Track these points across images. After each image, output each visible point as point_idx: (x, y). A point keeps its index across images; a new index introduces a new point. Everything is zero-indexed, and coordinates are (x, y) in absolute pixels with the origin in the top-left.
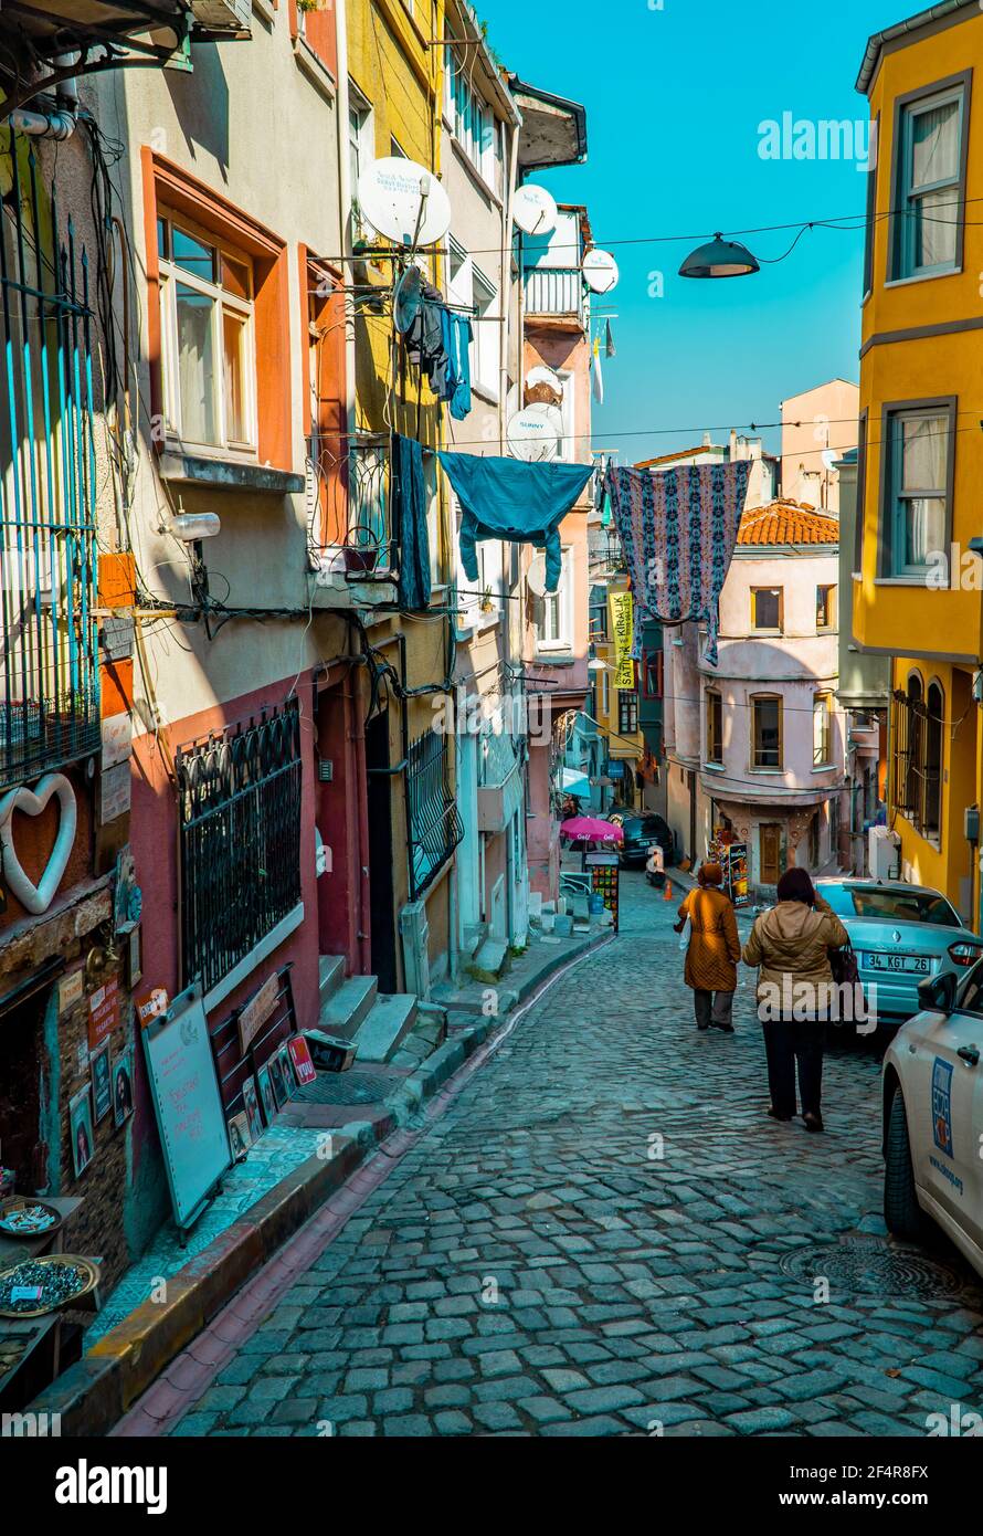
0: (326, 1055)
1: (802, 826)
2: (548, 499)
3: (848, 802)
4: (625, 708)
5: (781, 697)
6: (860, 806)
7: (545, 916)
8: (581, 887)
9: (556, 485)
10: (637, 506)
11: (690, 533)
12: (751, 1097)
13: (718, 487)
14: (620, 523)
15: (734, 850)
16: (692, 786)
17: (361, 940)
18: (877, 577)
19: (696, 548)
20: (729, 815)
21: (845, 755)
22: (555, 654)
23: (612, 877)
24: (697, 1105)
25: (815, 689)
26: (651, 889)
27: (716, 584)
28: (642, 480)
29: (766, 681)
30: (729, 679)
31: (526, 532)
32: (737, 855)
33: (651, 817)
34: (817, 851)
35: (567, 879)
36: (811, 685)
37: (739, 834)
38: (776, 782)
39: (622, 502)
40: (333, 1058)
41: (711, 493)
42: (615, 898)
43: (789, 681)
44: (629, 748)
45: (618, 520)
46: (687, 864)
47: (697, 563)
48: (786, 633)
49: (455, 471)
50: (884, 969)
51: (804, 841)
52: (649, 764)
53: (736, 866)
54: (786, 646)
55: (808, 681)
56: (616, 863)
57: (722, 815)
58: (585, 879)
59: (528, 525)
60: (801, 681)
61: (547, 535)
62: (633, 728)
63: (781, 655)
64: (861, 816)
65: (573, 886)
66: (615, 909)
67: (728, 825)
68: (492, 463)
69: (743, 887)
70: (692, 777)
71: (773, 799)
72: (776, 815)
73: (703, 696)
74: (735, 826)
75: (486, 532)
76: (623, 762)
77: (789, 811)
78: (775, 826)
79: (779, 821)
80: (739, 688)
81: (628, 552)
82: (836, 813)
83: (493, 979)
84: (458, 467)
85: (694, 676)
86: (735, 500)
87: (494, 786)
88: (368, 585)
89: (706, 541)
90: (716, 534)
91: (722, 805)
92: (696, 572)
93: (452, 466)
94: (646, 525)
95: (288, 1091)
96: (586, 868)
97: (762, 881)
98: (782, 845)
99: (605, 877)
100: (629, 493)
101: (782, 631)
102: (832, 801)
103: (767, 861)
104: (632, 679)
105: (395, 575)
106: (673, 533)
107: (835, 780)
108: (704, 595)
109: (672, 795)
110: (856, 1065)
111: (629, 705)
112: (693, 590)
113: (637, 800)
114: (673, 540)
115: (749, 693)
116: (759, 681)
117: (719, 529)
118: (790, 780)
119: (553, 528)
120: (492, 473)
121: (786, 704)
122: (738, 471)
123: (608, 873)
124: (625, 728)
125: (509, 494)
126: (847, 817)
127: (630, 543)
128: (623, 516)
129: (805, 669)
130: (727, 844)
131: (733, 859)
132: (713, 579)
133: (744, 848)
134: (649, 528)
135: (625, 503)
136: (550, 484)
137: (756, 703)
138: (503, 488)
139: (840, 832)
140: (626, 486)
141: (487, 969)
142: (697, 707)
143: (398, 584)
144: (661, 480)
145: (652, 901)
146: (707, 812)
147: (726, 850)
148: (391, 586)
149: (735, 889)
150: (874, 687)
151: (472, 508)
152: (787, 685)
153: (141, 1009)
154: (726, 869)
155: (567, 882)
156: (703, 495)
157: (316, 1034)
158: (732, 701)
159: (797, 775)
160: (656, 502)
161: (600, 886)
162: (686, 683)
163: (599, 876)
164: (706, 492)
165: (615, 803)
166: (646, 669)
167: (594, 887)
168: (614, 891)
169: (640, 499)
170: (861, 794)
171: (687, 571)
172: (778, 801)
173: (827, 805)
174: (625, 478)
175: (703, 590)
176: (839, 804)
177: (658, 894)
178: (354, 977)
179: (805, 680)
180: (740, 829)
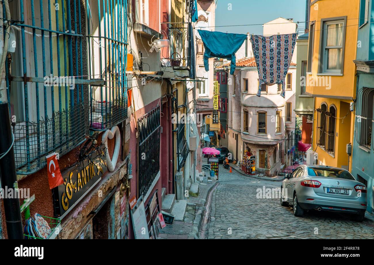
0: (168, 219)
1: (272, 151)
2: (232, 45)
3: (284, 144)
4: (214, 116)
5: (267, 112)
6: (287, 145)
7: (200, 177)
8: (207, 168)
9: (235, 40)
10: (261, 47)
11: (277, 56)
12: (304, 233)
13: (287, 41)
14: (255, 53)
15: (251, 158)
16: (237, 139)
17: (169, 183)
18: (318, 73)
19: (279, 61)
20: (250, 147)
21: (285, 130)
22: (204, 98)
23: (217, 165)
24: (289, 235)
25: (276, 110)
26: (225, 169)
27: (285, 72)
28: (263, 39)
29: (262, 107)
30: (251, 107)
31: (226, 55)
32: (252, 159)
33: (223, 148)
34: (275, 158)
35: (203, 166)
36: (275, 109)
37: (253, 153)
38: (265, 137)
39: (256, 46)
40: (170, 220)
41: (284, 43)
42: (217, 172)
43: (269, 107)
44: (216, 127)
45: (254, 52)
46: (235, 162)
47: (279, 66)
48: (268, 93)
49: (203, 36)
50: (334, 193)
51: (272, 156)
52: (222, 132)
53: (252, 163)
54: (268, 97)
55: (275, 107)
56: (218, 161)
57: (247, 147)
58: (209, 166)
59: (226, 53)
60: (273, 107)
61: (232, 56)
62: (217, 122)
63: (266, 99)
64: (287, 148)
65: (205, 168)
66: (217, 175)
67: (249, 150)
68: (215, 33)
69: (254, 169)
70: (237, 136)
71: (264, 143)
72: (264, 147)
73: (242, 111)
74: (252, 150)
75: (212, 55)
76: (214, 132)
77: (268, 146)
78: (263, 151)
79: (265, 149)
80: (254, 109)
81: (257, 62)
82: (280, 147)
83: (196, 196)
84: (204, 35)
85: (239, 105)
86: (292, 46)
87: (194, 137)
88: (180, 71)
89: (282, 59)
90: (285, 56)
91: (248, 144)
92: (279, 69)
93: (202, 34)
94: (263, 53)
95: (159, 230)
96: (209, 162)
97: (260, 167)
98: (266, 156)
99: (215, 165)
100: (258, 43)
101: (267, 92)
102: (280, 144)
103: (261, 161)
104: (218, 107)
105: (189, 67)
106: (272, 56)
107: (282, 137)
108: (281, 75)
109: (230, 141)
110: (326, 223)
111: (216, 115)
112: (278, 74)
113: (218, 143)
114: (272, 58)
115: (257, 111)
116: (260, 107)
117: (286, 55)
118: (269, 137)
119: (234, 54)
120: (215, 37)
121: (268, 114)
122: (293, 37)
123: (215, 164)
124: (214, 122)
125: (220, 43)
126: (283, 149)
127: (258, 59)
128: (256, 51)
129: (274, 104)
130: (249, 156)
131: (251, 160)
132: (284, 71)
133: (254, 157)
134: (264, 54)
135: (257, 47)
136: (233, 40)
137: (259, 114)
138: (219, 41)
139: (282, 153)
140: (257, 41)
141: (194, 192)
142: (240, 115)
143: (189, 70)
144: (268, 39)
145: (226, 173)
146: (242, 146)
147: (249, 158)
148: (187, 71)
149: (252, 169)
150: (307, 108)
151: (209, 47)
152: (268, 108)
153: (130, 204)
154: (249, 163)
155: (203, 167)
156: (281, 44)
157: (163, 212)
158: (252, 113)
159: (271, 135)
160: (267, 46)
161: (213, 168)
162: (236, 108)
163: (213, 165)
164: (283, 43)
165: (211, 144)
166: (222, 104)
167: (211, 168)
168: (217, 170)
169: (262, 46)
170: (287, 142)
171: (276, 68)
172: (265, 143)
173: (278, 145)
174: (257, 38)
175: (281, 74)
176: (282, 144)
177: (228, 171)
178: (168, 194)
179: (274, 107)
180: (253, 151)
